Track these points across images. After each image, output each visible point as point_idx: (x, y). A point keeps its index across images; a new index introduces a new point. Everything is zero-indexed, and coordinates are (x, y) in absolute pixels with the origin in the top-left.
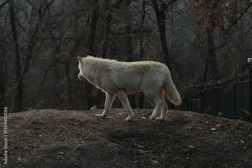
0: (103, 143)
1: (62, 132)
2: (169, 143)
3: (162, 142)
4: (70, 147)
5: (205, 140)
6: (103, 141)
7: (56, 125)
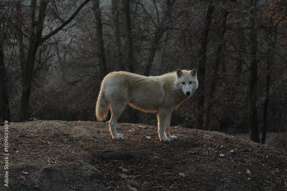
0: (78, 164)
1: (43, 149)
2: (160, 168)
3: (152, 167)
4: (38, 167)
5: (202, 168)
6: (79, 162)
7: (43, 140)
